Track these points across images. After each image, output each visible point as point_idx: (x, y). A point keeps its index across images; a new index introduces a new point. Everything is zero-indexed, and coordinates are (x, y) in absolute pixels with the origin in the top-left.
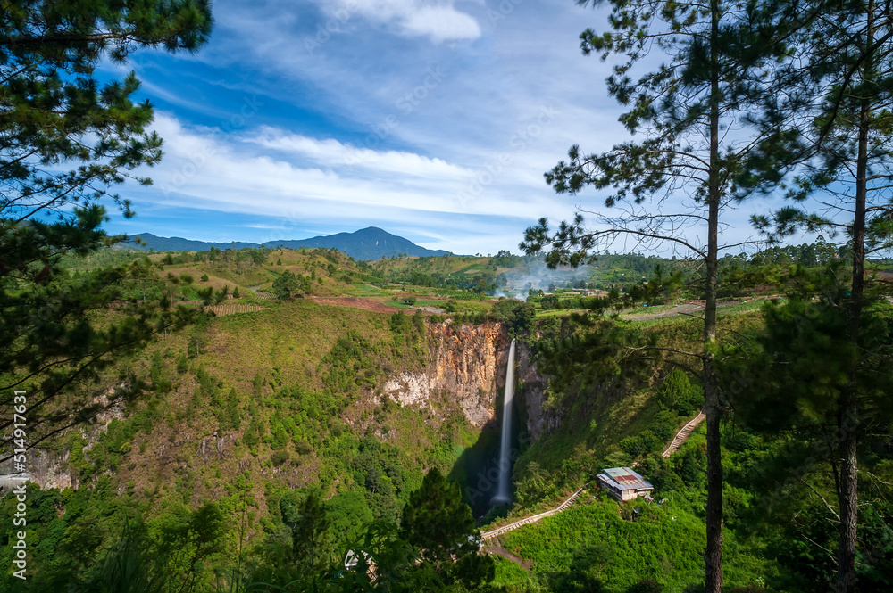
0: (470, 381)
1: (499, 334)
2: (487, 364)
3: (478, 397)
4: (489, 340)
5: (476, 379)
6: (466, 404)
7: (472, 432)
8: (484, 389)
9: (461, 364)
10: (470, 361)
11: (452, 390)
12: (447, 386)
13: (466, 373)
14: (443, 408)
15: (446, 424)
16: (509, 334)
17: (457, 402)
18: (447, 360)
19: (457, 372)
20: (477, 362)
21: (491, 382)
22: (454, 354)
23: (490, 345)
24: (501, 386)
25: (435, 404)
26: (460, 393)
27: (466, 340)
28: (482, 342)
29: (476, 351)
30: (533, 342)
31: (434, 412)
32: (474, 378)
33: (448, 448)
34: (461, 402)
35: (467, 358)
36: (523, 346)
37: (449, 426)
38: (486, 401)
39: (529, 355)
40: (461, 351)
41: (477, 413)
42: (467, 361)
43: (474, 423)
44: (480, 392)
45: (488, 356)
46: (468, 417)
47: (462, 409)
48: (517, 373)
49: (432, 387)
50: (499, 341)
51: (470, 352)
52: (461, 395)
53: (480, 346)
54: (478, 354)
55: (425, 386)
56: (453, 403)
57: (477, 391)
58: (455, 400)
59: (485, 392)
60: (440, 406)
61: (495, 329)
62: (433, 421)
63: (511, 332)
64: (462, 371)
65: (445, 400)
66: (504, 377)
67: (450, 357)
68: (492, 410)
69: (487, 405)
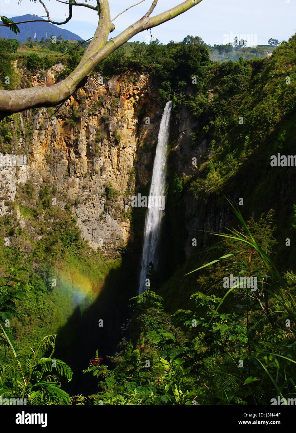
0: (91, 173)
1: (146, 94)
2: (121, 145)
3: (104, 201)
4: (128, 104)
5: (102, 169)
6: (82, 212)
7: (91, 261)
8: (115, 186)
9: (76, 143)
10: (93, 138)
11: (59, 187)
12: (52, 179)
13: (85, 159)
14: (41, 217)
15: (44, 246)
16: (161, 91)
17: (67, 208)
18: (54, 135)
19: (69, 158)
20: (105, 141)
21: (127, 177)
22: (65, 124)
23: (130, 113)
24: (146, 182)
25: (25, 210)
26: (73, 193)
27: (88, 102)
28: (115, 106)
29: (104, 122)
30: (201, 105)
31: (23, 224)
32: (98, 168)
33: (44, 288)
34: (73, 209)
35: (88, 132)
36: (185, 114)
37: (48, 250)
38: (118, 208)
39: (194, 130)
40: (78, 120)
41: (101, 228)
42: (88, 138)
43: (95, 246)
44: (108, 193)
45: (125, 131)
46: (85, 234)
47: (74, 221)
48: (171, 159)
49: (23, 180)
50: (145, 105)
51: (94, 122)
52: (75, 197)
53: (111, 113)
54: (107, 126)
55: (9, 177)
56: (58, 210)
57: (103, 190)
58: (63, 204)
59: (116, 193)
60: (35, 215)
61: (140, 85)
62: (19, 239)
63: (166, 89)
64: (78, 154)
65: (46, 204)
66: (150, 168)
67: (59, 130)
68: (127, 224)
69: (119, 216)
